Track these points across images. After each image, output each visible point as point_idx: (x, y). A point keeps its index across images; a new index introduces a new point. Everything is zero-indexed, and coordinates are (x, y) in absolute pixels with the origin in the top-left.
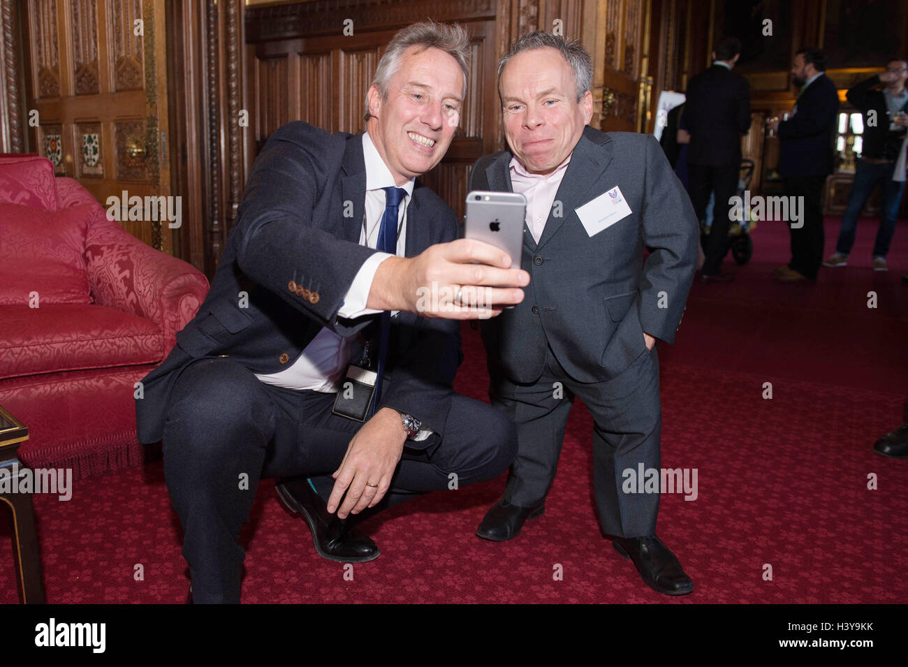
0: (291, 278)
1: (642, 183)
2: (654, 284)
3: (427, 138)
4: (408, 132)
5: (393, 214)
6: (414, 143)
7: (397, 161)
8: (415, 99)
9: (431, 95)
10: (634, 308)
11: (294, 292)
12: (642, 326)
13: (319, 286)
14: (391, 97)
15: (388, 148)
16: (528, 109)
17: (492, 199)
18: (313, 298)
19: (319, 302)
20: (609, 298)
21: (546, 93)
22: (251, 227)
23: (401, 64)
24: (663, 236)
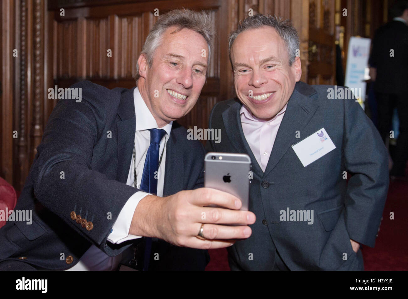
0: (72, 209)
1: (342, 125)
2: (356, 201)
3: (181, 94)
4: (167, 89)
5: (155, 149)
6: (172, 97)
7: (159, 110)
8: (172, 66)
9: (184, 63)
10: (342, 221)
11: (75, 220)
12: (349, 234)
13: (93, 217)
14: (155, 64)
15: (152, 100)
16: (253, 71)
17: (224, 158)
18: (89, 226)
19: (93, 229)
20: (322, 212)
21: (267, 60)
22: (44, 166)
23: (162, 40)
24: (361, 164)
